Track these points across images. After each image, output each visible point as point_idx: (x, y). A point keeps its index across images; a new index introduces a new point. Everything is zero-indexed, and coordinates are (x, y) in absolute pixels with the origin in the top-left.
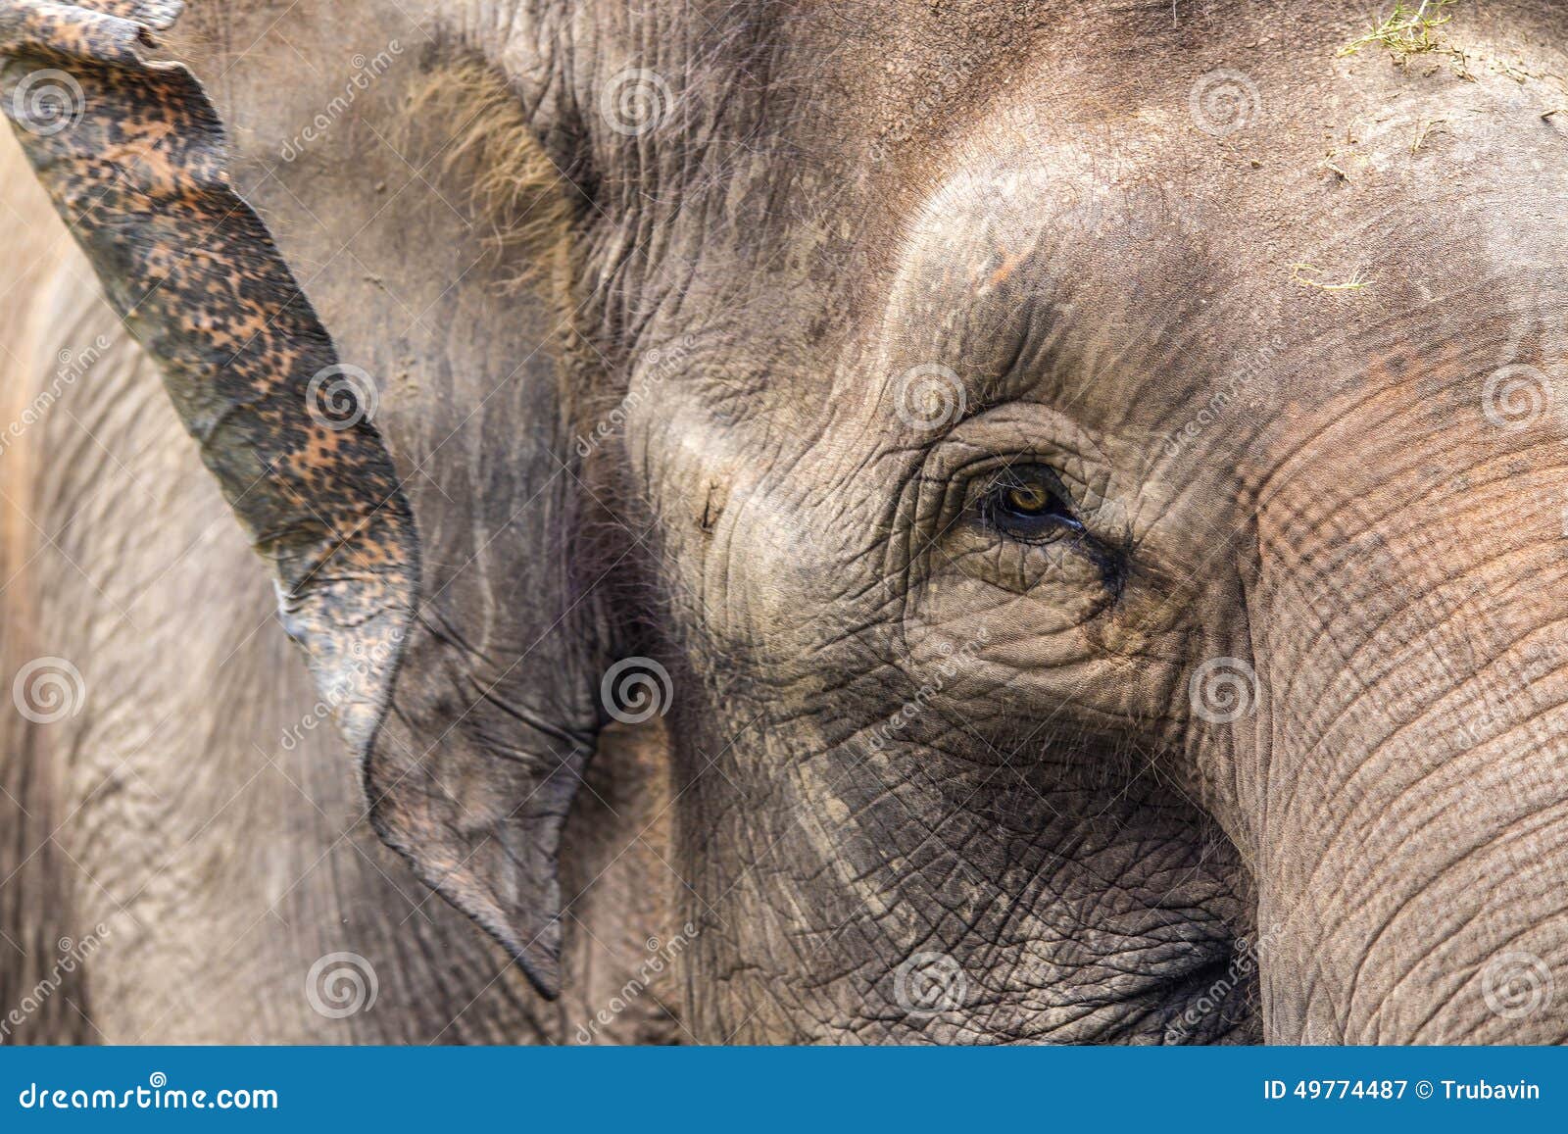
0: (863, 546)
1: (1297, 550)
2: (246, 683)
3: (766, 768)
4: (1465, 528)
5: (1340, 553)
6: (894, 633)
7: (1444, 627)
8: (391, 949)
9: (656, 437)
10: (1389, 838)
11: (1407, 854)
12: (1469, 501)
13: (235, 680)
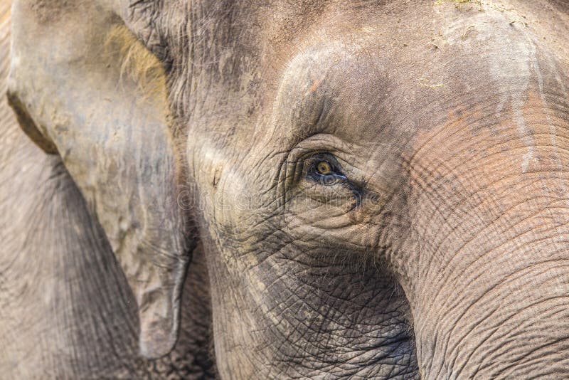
0: (269, 188)
1: (426, 182)
2: (39, 223)
3: (238, 272)
4: (486, 171)
5: (440, 182)
6: (281, 218)
7: (480, 206)
8: (91, 319)
9: (197, 154)
10: (464, 283)
11: (471, 289)
12: (487, 161)
13: (34, 222)
